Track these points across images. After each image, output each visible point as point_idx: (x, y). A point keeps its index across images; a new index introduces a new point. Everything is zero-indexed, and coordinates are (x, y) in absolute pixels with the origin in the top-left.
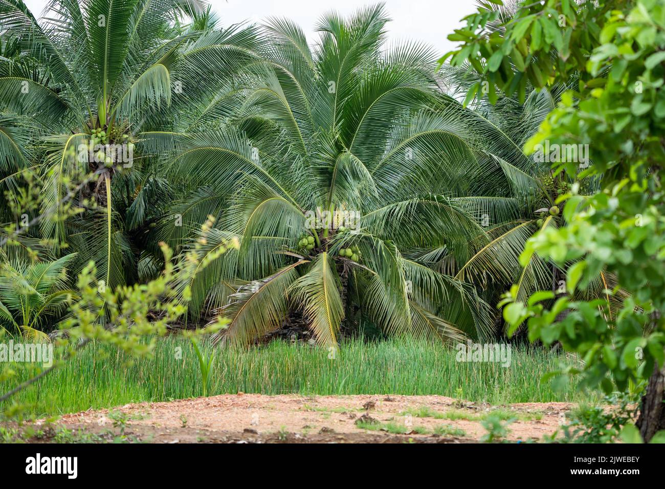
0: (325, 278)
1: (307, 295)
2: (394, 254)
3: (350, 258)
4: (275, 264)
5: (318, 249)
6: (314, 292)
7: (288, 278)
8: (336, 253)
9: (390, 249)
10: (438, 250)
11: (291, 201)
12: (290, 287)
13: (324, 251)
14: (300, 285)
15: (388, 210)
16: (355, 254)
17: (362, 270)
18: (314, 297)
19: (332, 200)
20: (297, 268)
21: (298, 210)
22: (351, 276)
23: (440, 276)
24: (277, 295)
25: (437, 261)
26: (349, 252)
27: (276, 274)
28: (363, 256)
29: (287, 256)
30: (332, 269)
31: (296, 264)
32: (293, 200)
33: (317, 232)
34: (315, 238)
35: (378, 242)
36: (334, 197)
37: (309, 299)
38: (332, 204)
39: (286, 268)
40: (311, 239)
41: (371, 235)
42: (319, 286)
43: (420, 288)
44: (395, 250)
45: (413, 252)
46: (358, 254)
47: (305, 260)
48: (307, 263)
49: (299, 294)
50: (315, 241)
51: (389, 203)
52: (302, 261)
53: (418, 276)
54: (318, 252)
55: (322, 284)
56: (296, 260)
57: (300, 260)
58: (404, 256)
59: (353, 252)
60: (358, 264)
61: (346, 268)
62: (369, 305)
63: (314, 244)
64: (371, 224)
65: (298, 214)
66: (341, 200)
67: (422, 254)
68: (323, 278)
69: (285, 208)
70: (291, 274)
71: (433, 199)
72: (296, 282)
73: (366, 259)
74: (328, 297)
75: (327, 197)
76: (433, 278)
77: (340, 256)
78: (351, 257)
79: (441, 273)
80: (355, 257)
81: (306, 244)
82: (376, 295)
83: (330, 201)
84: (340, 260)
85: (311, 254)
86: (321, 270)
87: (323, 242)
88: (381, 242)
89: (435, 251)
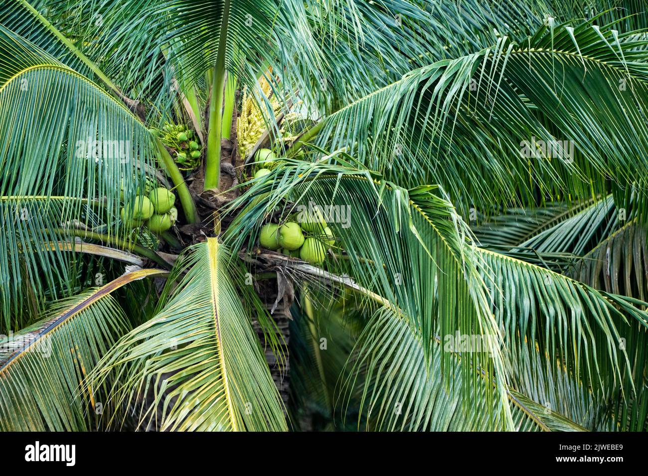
0: (218, 324)
1: (164, 386)
2: (446, 231)
3: (296, 252)
4: (45, 286)
5: (187, 230)
6: (184, 373)
7: (92, 331)
8: (251, 239)
9: (431, 216)
10: (588, 211)
11: (87, 72)
12: (100, 363)
13: (211, 234)
14: (137, 353)
15: (415, 84)
16: (312, 241)
17: (335, 289)
18: (185, 389)
19: (227, 64)
20: (119, 295)
21: (112, 100)
22: (299, 311)
23: (603, 302)
24: (55, 390)
25: (587, 249)
26: (292, 233)
27: (49, 321)
28: (339, 243)
29: (87, 256)
30: (239, 290)
31: (118, 283)
32: (94, 68)
33: (184, 174)
34: (175, 192)
35: (389, 194)
36: (234, 54)
37: (169, 398)
38: (227, 74)
39: (82, 299)
40: (164, 195)
41: (367, 172)
42: (203, 352)
43: (535, 345)
44: (448, 218)
45: (502, 224)
46: (322, 239)
47: (146, 266)
48: (152, 278)
49: (136, 382)
50: (179, 204)
51: (415, 65)
52: (136, 273)
53: (527, 304)
54: (189, 240)
55: (212, 344)
56: (115, 269)
57: (128, 269)
58: (484, 238)
59: (307, 233)
60: (326, 274)
61: (284, 287)
62: (365, 411)
63: (174, 213)
64: (360, 137)
65: (120, 116)
66: (256, 59)
67: (533, 230)
68: (211, 326)
69: (77, 98)
70: (100, 317)
71: (563, 42)
72: (123, 342)
73: (353, 256)
74: (232, 388)
75: (209, 53)
76: (577, 310)
77: (264, 249)
78: (301, 248)
79: (602, 288)
80: (313, 249)
81: (147, 215)
82: (390, 375)
83: (220, 67)
84: (264, 261)
85: (166, 248)
86: (203, 297)
87: (204, 206)
88: (399, 193)
89: (579, 215)
